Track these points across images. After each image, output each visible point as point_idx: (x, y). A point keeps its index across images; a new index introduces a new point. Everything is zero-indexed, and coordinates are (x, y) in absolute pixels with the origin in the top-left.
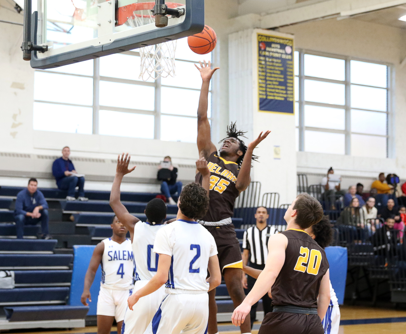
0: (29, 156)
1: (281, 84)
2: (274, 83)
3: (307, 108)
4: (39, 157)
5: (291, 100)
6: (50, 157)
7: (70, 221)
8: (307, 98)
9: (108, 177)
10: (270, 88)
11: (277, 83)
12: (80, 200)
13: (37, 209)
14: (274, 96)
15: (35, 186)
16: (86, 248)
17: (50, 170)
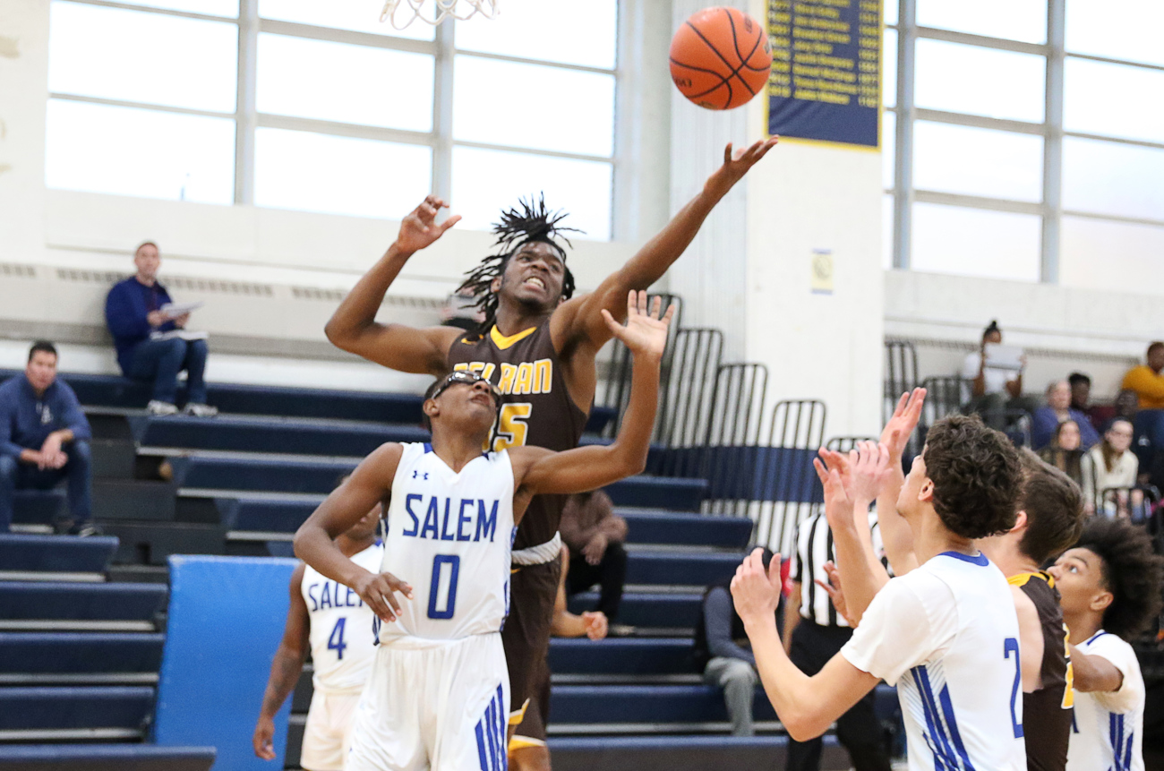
0: (31, 271)
1: (838, 51)
2: (819, 48)
3: (920, 129)
4: (62, 273)
5: (870, 103)
6: (97, 277)
7: (160, 478)
8: (922, 97)
9: (282, 341)
10: (802, 64)
11: (827, 49)
12: (192, 413)
13: (54, 441)
14: (817, 90)
15: (51, 365)
16: (208, 564)
17: (97, 317)
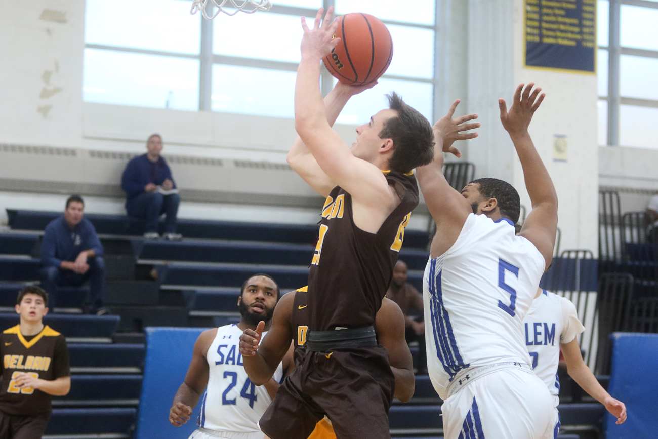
0: (73, 152)
1: (569, 13)
2: (557, 12)
3: (625, 61)
4: (93, 154)
5: (589, 45)
6: (121, 156)
7: (151, 279)
8: (625, 40)
9: (227, 194)
10: (547, 22)
11: (562, 12)
12: (167, 239)
13: (83, 258)
14: (556, 37)
15: (80, 210)
17: (117, 180)
